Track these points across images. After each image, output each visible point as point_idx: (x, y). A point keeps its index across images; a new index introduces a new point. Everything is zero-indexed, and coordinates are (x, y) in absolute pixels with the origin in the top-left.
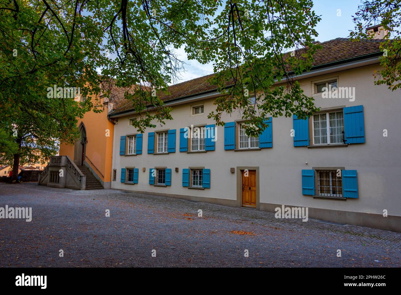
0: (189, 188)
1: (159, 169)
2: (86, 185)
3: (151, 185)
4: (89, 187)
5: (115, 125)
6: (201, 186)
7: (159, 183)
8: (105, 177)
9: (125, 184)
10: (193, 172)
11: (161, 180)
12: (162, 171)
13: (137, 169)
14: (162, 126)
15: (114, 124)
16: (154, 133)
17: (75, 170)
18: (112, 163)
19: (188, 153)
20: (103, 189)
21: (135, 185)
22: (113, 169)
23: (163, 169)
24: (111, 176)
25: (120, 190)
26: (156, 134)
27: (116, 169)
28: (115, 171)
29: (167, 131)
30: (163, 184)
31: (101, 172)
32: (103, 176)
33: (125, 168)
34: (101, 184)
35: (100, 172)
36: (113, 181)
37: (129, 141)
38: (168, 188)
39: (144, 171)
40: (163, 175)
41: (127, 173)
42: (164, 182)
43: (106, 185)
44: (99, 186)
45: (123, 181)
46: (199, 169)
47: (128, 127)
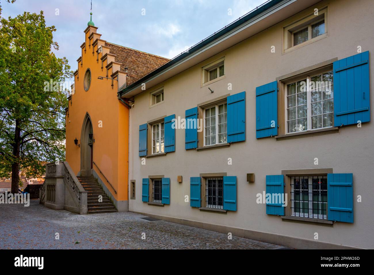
0: (283, 220)
1: (208, 177)
2: (88, 206)
3: (194, 207)
4: (94, 209)
5: (130, 110)
6: (325, 216)
7: (209, 204)
8: (119, 192)
9: (149, 204)
10: (293, 183)
11: (214, 199)
12: (214, 181)
13: (167, 179)
14: (212, 92)
15: (129, 107)
16: (197, 108)
17: (74, 182)
18: (128, 171)
19: (278, 139)
20: (116, 212)
21: (166, 207)
22: (131, 180)
23: (218, 177)
24: (128, 192)
25: (142, 214)
26: (200, 110)
27: (135, 180)
28: (133, 183)
29: (225, 100)
30: (217, 207)
31: (113, 185)
32: (115, 192)
33: (148, 177)
34: (113, 203)
35: (111, 185)
36: (132, 198)
37: (153, 132)
38: (229, 216)
39: (181, 183)
40: (217, 188)
41: (152, 187)
42: (220, 204)
43: (120, 206)
44: (110, 208)
45: (146, 200)
46: (313, 175)
47: (150, 108)
